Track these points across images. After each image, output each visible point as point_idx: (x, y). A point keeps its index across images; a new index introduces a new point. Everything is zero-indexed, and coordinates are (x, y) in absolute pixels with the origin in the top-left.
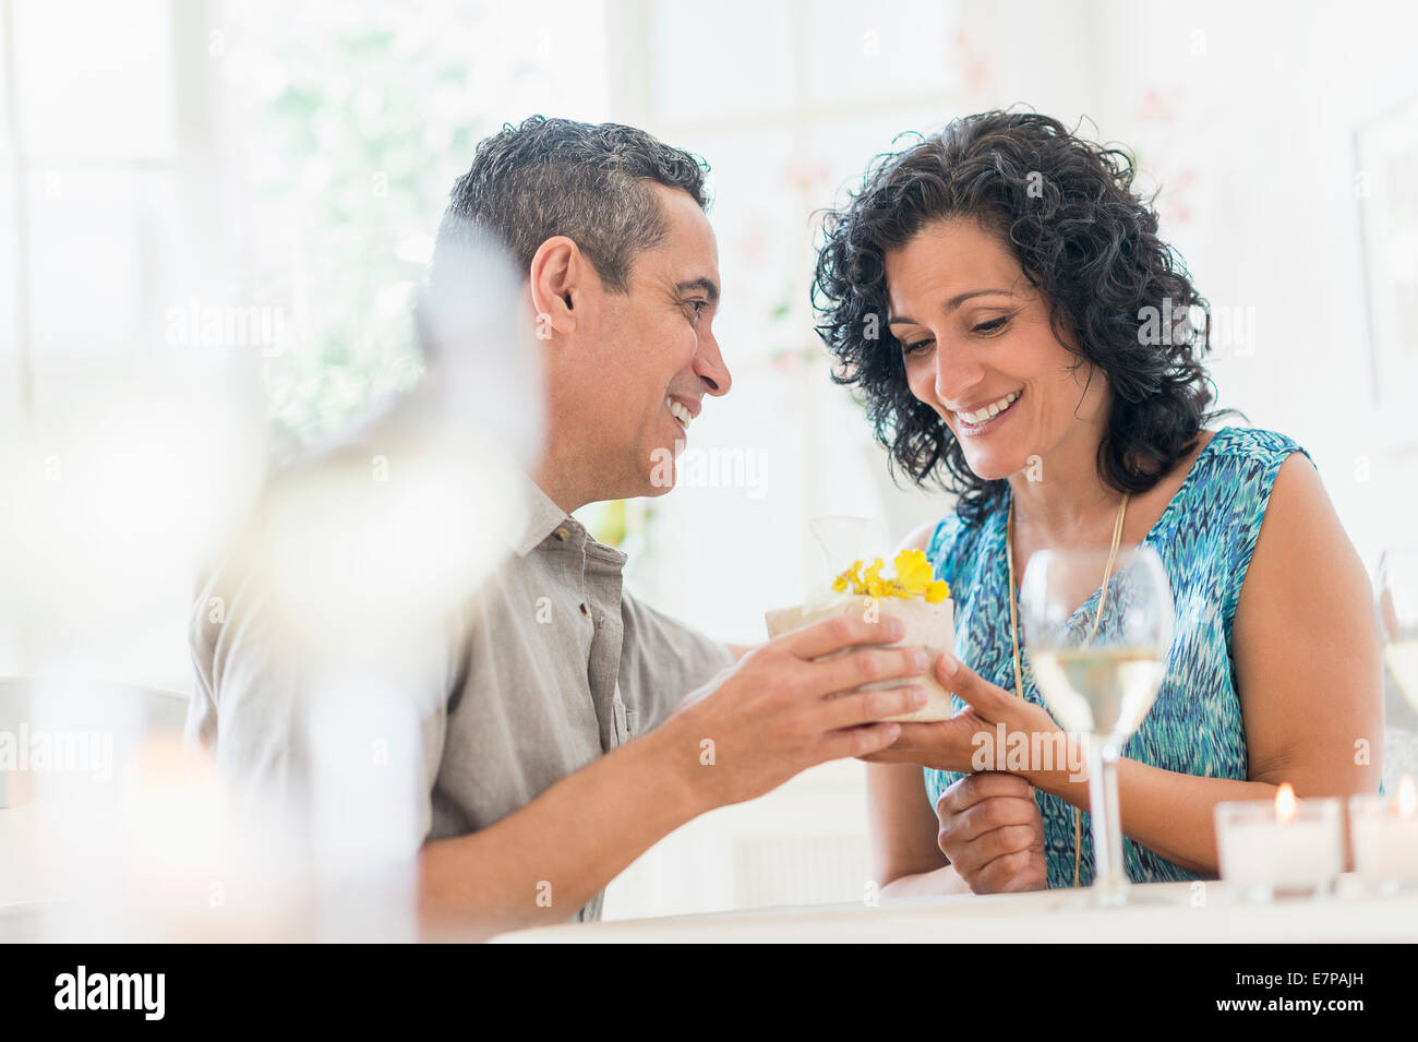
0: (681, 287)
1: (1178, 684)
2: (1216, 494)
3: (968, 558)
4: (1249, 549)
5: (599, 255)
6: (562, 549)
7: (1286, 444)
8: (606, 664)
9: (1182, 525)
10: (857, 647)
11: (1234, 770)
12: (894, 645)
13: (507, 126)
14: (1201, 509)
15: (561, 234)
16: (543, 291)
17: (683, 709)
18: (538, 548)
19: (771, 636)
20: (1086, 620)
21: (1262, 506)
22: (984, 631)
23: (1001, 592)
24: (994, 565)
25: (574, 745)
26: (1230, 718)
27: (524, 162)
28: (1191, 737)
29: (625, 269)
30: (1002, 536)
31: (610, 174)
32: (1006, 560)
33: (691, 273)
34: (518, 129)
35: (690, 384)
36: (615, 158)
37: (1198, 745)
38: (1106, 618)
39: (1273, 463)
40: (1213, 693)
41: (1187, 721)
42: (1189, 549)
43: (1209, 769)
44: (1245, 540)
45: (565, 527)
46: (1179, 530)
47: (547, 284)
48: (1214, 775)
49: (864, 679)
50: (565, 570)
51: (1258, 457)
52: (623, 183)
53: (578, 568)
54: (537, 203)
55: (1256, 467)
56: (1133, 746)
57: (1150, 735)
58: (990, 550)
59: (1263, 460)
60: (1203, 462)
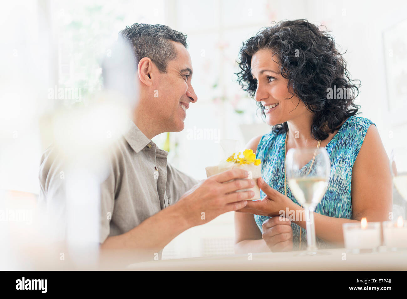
0: (182, 71)
1: (335, 190)
2: (348, 135)
3: (272, 148)
4: (358, 151)
5: (158, 62)
6: (149, 151)
7: (370, 122)
8: (162, 185)
9: (338, 143)
10: (236, 179)
11: (348, 216)
12: (246, 179)
13: (127, 27)
14: (344, 138)
15: (146, 57)
16: (142, 73)
17: (184, 197)
18: (142, 150)
19: (207, 177)
20: (306, 169)
21: (363, 139)
22: (276, 170)
23: (282, 159)
24: (281, 151)
25: (152, 207)
26: (348, 201)
27: (134, 37)
28: (336, 206)
29: (166, 66)
30: (284, 143)
31: (159, 38)
32: (284, 150)
33: (185, 66)
34: (131, 27)
35: (186, 100)
36: (160, 34)
37: (337, 208)
38: (312, 169)
39: (366, 127)
40: (344, 193)
41: (335, 201)
42: (340, 150)
43: (340, 216)
44: (357, 149)
45: (150, 144)
46: (337, 144)
47: (143, 71)
48: (341, 217)
49: (237, 189)
50: (150, 156)
51: (362, 125)
52: (163, 41)
53: (154, 156)
54: (138, 48)
55: (361, 128)
56: (318, 207)
57: (323, 204)
58: (280, 147)
59: (364, 126)
60: (345, 126)
